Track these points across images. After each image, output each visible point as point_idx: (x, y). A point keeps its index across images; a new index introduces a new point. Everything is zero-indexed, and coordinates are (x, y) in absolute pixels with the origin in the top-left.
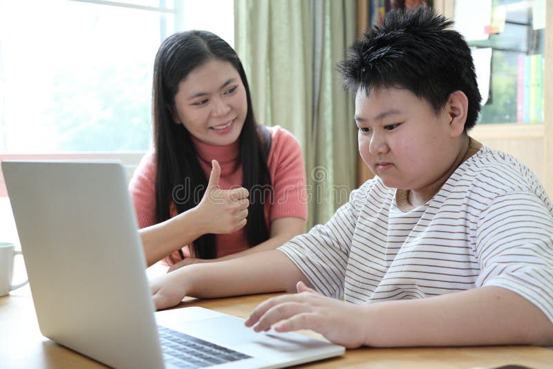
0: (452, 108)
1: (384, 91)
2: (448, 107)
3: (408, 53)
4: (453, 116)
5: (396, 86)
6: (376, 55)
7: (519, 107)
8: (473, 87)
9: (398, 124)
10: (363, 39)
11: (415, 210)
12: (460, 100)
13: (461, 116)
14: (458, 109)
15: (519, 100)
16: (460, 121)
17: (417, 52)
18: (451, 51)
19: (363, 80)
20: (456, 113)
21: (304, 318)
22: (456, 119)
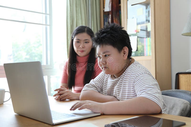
0: (124, 51)
1: (104, 46)
2: (123, 51)
3: (111, 35)
4: (124, 54)
5: (108, 44)
6: (102, 36)
7: (145, 52)
8: (130, 45)
9: (109, 55)
10: (99, 32)
11: (115, 80)
12: (126, 49)
13: (126, 54)
14: (126, 52)
15: (145, 50)
16: (126, 55)
17: (114, 35)
18: (123, 35)
19: (98, 43)
20: (125, 53)
21: (86, 105)
22: (125, 54)
